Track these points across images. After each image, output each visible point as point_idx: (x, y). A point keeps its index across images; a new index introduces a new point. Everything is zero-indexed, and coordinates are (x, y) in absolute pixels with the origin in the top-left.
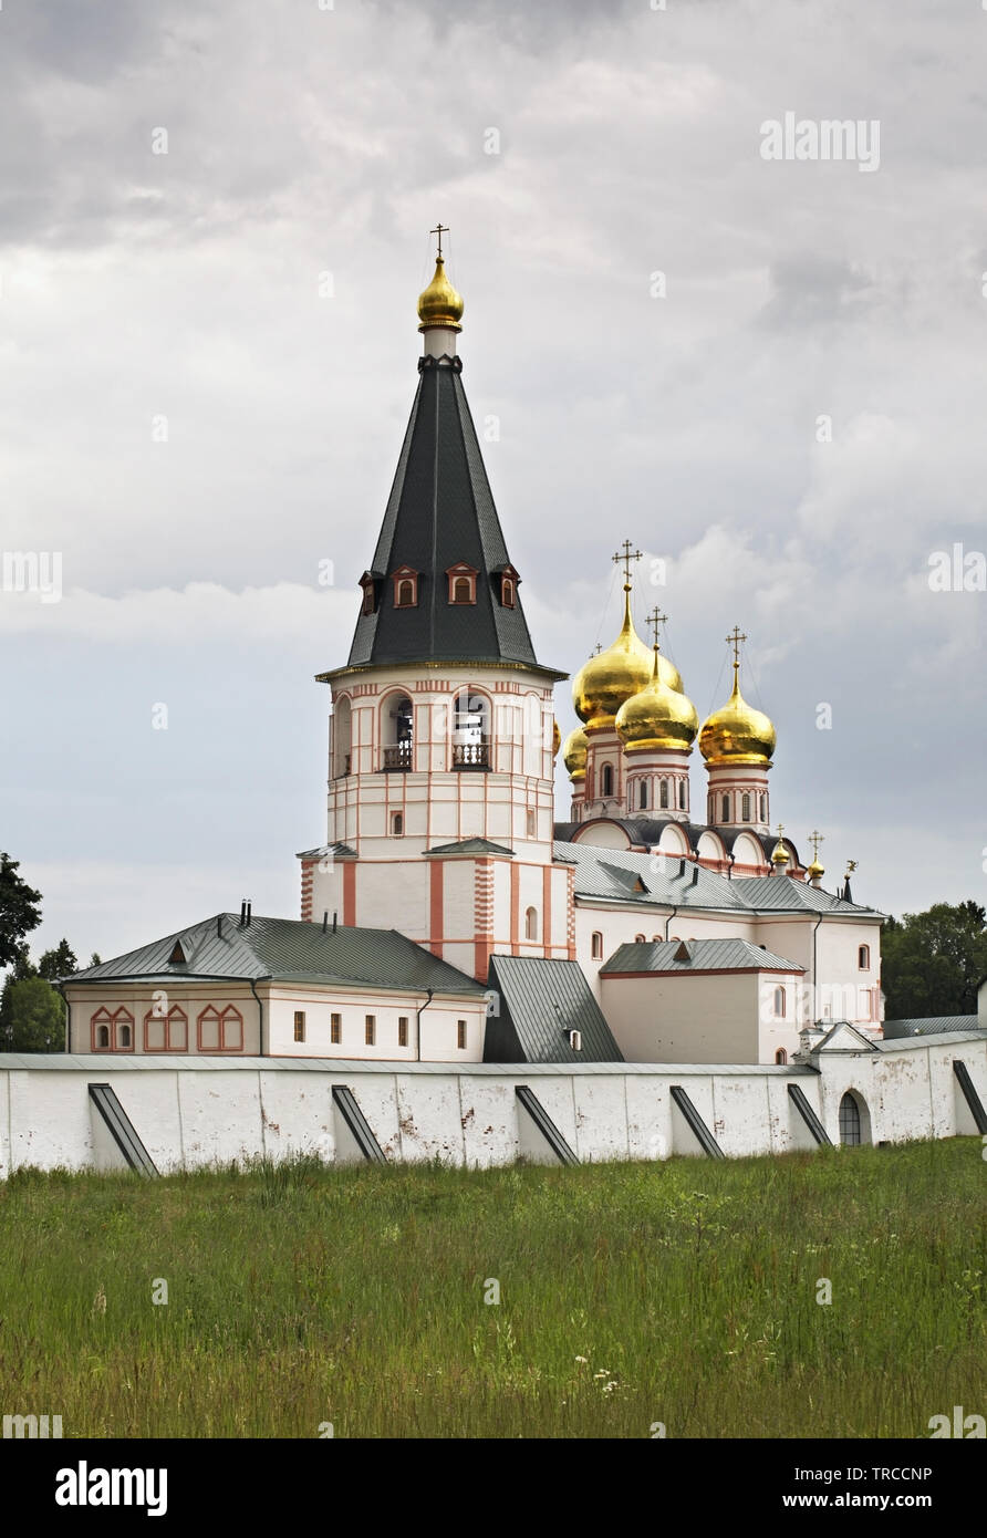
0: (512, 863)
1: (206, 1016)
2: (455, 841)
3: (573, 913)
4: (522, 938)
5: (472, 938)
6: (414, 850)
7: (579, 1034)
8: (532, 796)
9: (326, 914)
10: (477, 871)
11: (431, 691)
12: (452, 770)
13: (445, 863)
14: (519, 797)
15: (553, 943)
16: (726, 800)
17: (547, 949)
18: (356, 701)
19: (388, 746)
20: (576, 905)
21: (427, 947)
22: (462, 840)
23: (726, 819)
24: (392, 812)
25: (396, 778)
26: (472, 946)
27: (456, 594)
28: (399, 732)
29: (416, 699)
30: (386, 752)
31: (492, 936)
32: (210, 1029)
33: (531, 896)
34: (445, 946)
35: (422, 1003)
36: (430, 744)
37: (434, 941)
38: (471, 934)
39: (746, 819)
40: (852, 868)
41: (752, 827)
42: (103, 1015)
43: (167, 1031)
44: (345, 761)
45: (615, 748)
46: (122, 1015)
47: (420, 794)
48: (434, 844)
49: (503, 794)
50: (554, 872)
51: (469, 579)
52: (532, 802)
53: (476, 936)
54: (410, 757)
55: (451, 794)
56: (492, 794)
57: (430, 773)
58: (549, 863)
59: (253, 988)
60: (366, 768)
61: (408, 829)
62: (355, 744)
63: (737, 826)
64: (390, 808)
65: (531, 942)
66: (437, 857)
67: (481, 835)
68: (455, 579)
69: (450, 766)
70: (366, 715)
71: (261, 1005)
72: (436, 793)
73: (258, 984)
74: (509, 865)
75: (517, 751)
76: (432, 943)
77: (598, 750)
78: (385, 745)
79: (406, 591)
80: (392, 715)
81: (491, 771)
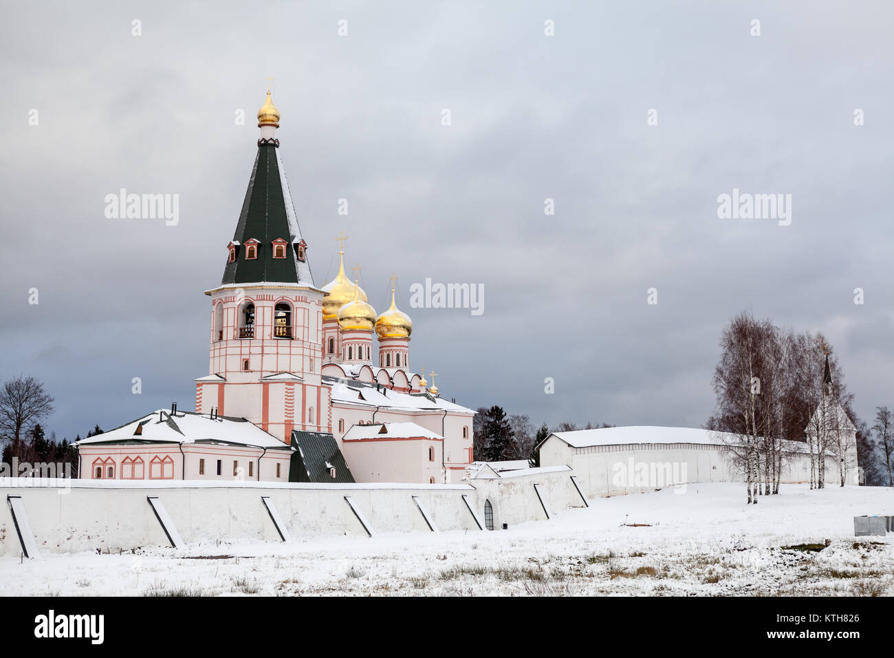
0: (303, 384)
1: (154, 461)
2: (276, 373)
3: (331, 409)
4: (307, 423)
5: (283, 422)
6: (255, 377)
7: (334, 470)
8: (312, 352)
9: (212, 410)
10: (286, 388)
11: (264, 299)
12: (274, 339)
13: (270, 385)
14: (307, 352)
15: (321, 425)
16: (388, 356)
17: (319, 428)
18: (225, 304)
19: (242, 327)
20: (332, 406)
21: (261, 426)
23: (388, 365)
24: (243, 359)
25: (246, 342)
26: (282, 426)
27: (277, 253)
28: (247, 319)
29: (256, 304)
30: (241, 329)
31: (293, 421)
32: (156, 468)
33: (311, 402)
34: (269, 425)
35: (260, 455)
36: (263, 326)
37: (264, 423)
38: (283, 419)
39: (398, 365)
41: (401, 369)
42: (99, 461)
43: (133, 469)
44: (219, 334)
45: (336, 330)
46: (109, 461)
47: (258, 350)
48: (264, 374)
49: (300, 351)
50: (322, 388)
51: (283, 246)
52: (312, 354)
53: (286, 421)
54: (253, 332)
55: (274, 350)
56: (294, 351)
57: (263, 340)
58: (320, 385)
59: (180, 447)
60: (230, 337)
61: (251, 367)
62: (225, 325)
64: (243, 357)
65: (311, 424)
66: (266, 381)
67: (288, 371)
68: (276, 246)
69: (273, 337)
70: (231, 311)
71: (184, 455)
72: (266, 350)
73: (183, 445)
74: (301, 385)
75: (306, 329)
76: (263, 424)
77: (327, 331)
78: (240, 326)
79: (251, 252)
80: (244, 311)
81: (293, 339)
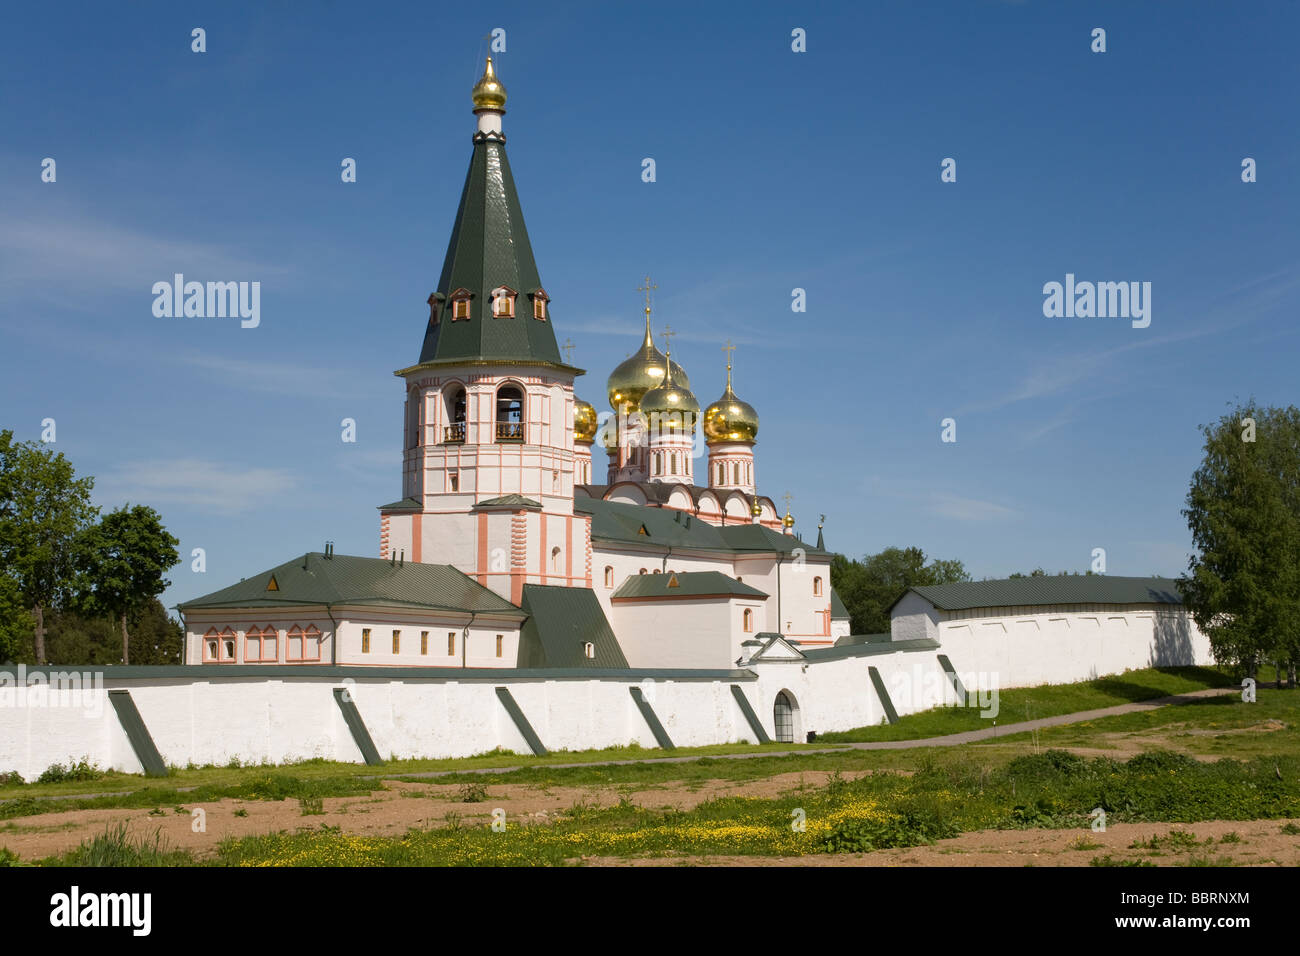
0: (542, 514)
1: (292, 633)
2: (498, 496)
3: (591, 553)
4: (549, 570)
5: (509, 571)
6: (466, 504)
7: (592, 645)
8: (557, 463)
9: (395, 553)
10: (514, 520)
11: (479, 382)
12: (495, 443)
13: (489, 513)
14: (547, 463)
15: (573, 575)
16: (721, 469)
17: (569, 579)
19: (448, 425)
20: (592, 546)
21: (475, 578)
22: (503, 496)
23: (721, 483)
24: (450, 475)
25: (453, 450)
26: (509, 578)
28: (456, 413)
29: (468, 389)
30: (446, 429)
31: (524, 569)
32: (295, 644)
33: (556, 539)
34: (489, 577)
35: (467, 622)
36: (478, 423)
37: (481, 573)
38: (508, 568)
39: (737, 482)
40: (822, 520)
41: (742, 489)
42: (213, 634)
43: (261, 646)
46: (227, 633)
47: (471, 462)
48: (481, 499)
49: (535, 461)
50: (576, 520)
52: (557, 467)
53: (513, 569)
54: (465, 433)
55: (495, 461)
56: (526, 461)
57: (478, 445)
58: (572, 513)
59: (329, 611)
60: (430, 442)
61: (462, 488)
63: (729, 488)
64: (450, 472)
65: (557, 574)
66: (483, 509)
67: (517, 492)
69: (494, 439)
71: (335, 623)
72: (483, 460)
73: (333, 607)
74: (539, 515)
75: (546, 428)
76: (479, 575)
78: (445, 424)
79: (462, 309)
80: (451, 401)
81: (525, 443)
